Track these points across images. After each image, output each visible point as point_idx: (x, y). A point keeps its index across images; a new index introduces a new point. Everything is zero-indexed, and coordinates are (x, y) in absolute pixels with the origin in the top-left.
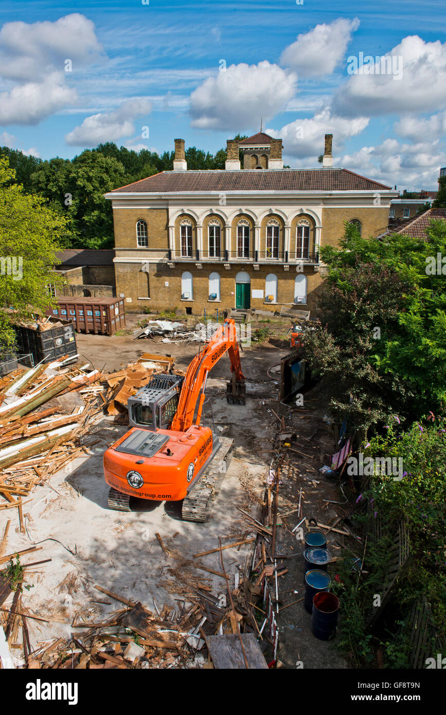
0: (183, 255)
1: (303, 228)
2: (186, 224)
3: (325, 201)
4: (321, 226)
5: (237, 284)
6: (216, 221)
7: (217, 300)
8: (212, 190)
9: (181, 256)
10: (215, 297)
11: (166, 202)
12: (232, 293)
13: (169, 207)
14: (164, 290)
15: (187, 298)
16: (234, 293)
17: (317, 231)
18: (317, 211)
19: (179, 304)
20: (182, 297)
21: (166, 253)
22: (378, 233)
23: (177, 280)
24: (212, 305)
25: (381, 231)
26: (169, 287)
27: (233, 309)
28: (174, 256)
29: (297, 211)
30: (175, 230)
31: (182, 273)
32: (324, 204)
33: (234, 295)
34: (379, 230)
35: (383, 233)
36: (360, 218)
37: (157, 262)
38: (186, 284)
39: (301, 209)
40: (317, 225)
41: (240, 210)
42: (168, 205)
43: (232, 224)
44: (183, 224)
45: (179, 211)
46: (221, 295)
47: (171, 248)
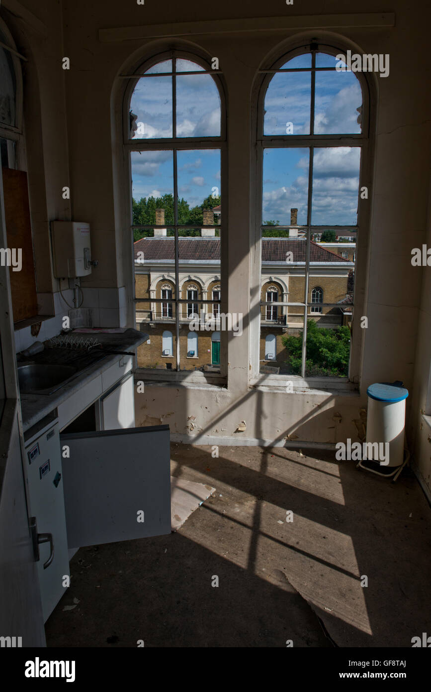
0: (164, 315)
1: (272, 294)
2: (167, 288)
3: (291, 271)
4: (289, 292)
5: (212, 342)
6: (194, 287)
7: (195, 356)
8: (189, 259)
9: (162, 317)
10: (194, 354)
11: (148, 269)
12: (209, 350)
13: (151, 273)
14: (146, 348)
15: (167, 355)
16: (210, 351)
17: (285, 297)
18: (285, 279)
19: (159, 360)
20: (163, 353)
21: (146, 314)
22: (338, 298)
23: (157, 338)
24: (190, 361)
25: (341, 297)
26: (150, 345)
27: (210, 365)
28: (155, 317)
29: (267, 278)
30: (156, 293)
31: (163, 332)
32: (291, 273)
33: (210, 352)
34: (339, 296)
35: (343, 299)
36: (322, 286)
37: (141, 322)
38: (167, 343)
39: (271, 278)
40: (285, 292)
41: (216, 277)
42: (150, 271)
43: (208, 289)
44: (164, 288)
45: (160, 277)
46: (198, 352)
47: (152, 310)
